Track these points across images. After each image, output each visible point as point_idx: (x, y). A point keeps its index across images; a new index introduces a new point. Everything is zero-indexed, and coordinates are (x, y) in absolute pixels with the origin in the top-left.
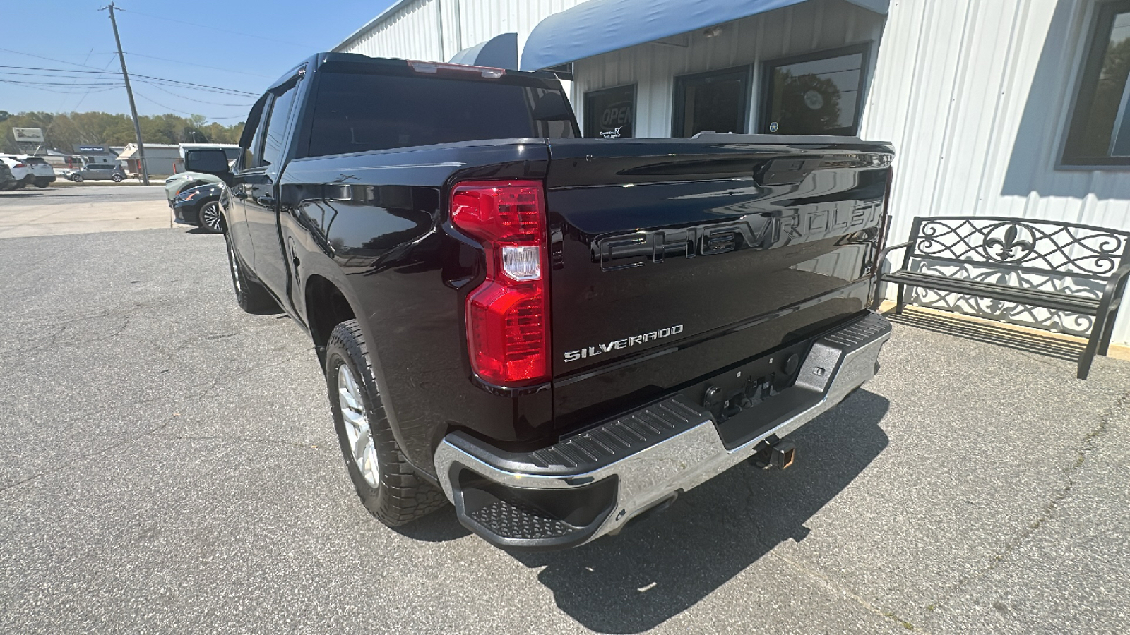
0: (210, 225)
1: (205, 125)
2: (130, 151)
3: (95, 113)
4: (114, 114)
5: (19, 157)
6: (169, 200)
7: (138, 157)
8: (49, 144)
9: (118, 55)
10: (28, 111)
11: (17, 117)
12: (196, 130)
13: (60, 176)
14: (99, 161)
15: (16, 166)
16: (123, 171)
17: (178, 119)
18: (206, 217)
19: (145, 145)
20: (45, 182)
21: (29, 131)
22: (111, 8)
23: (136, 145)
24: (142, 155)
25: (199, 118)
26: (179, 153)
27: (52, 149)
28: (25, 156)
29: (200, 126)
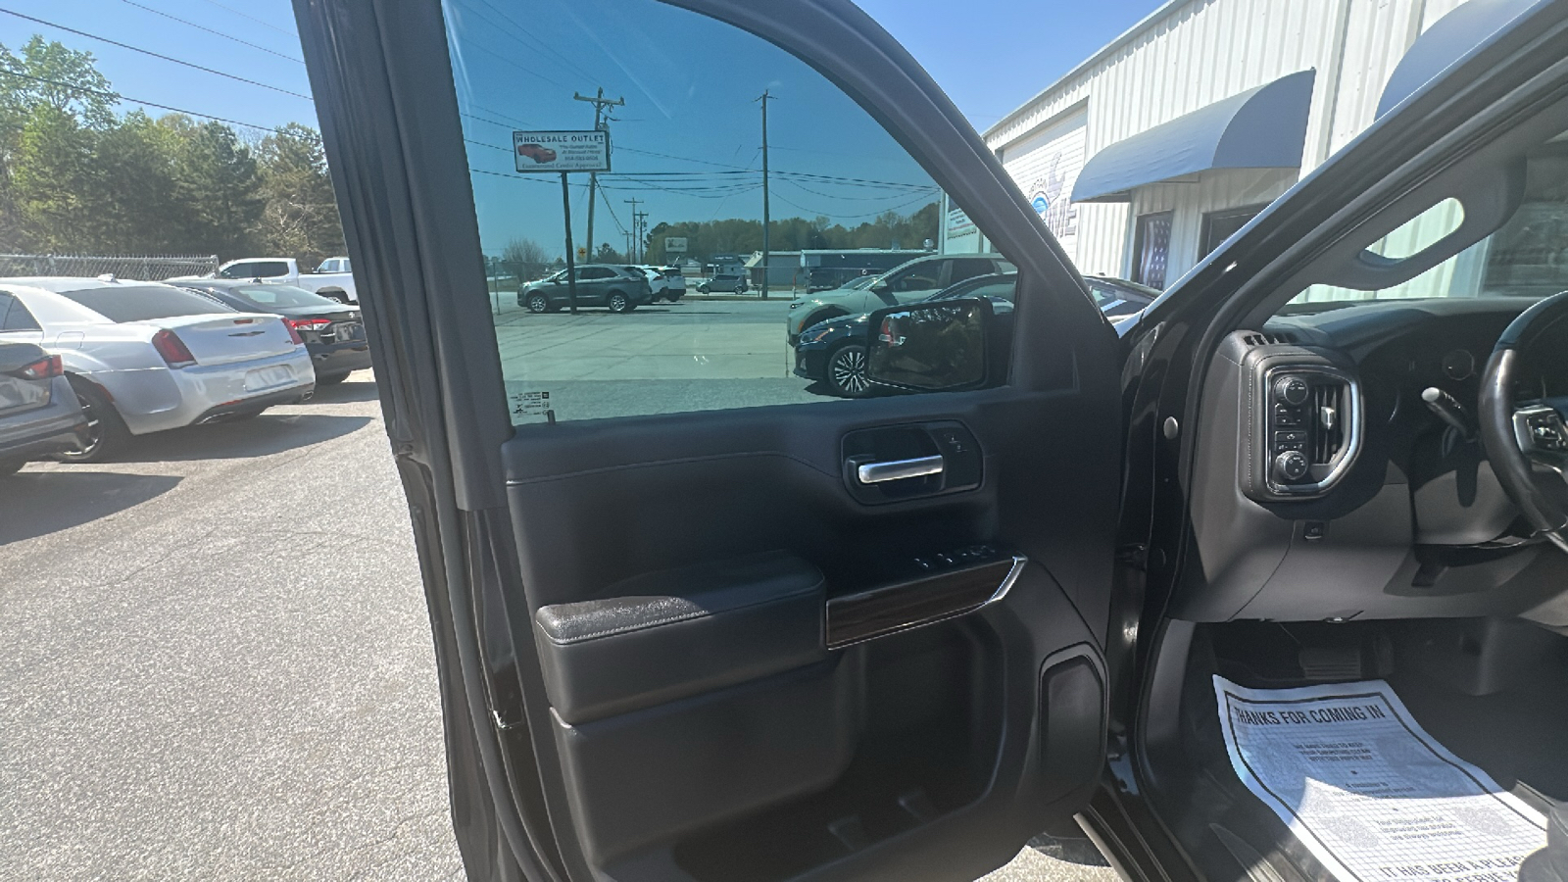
0: (841, 383)
1: (829, 227)
2: (755, 260)
3: (732, 220)
4: (748, 221)
5: (661, 268)
6: (789, 332)
7: (762, 266)
8: (691, 253)
9: (762, 150)
10: (681, 221)
11: (673, 227)
12: (818, 234)
13: (691, 286)
14: (727, 272)
15: (656, 279)
16: (745, 281)
17: (804, 222)
18: (836, 369)
19: (771, 253)
20: (676, 295)
21: (677, 241)
22: (765, 97)
23: (761, 253)
24: (766, 264)
25: (823, 221)
26: (799, 261)
27: (693, 258)
28: (665, 268)
29: (823, 230)
